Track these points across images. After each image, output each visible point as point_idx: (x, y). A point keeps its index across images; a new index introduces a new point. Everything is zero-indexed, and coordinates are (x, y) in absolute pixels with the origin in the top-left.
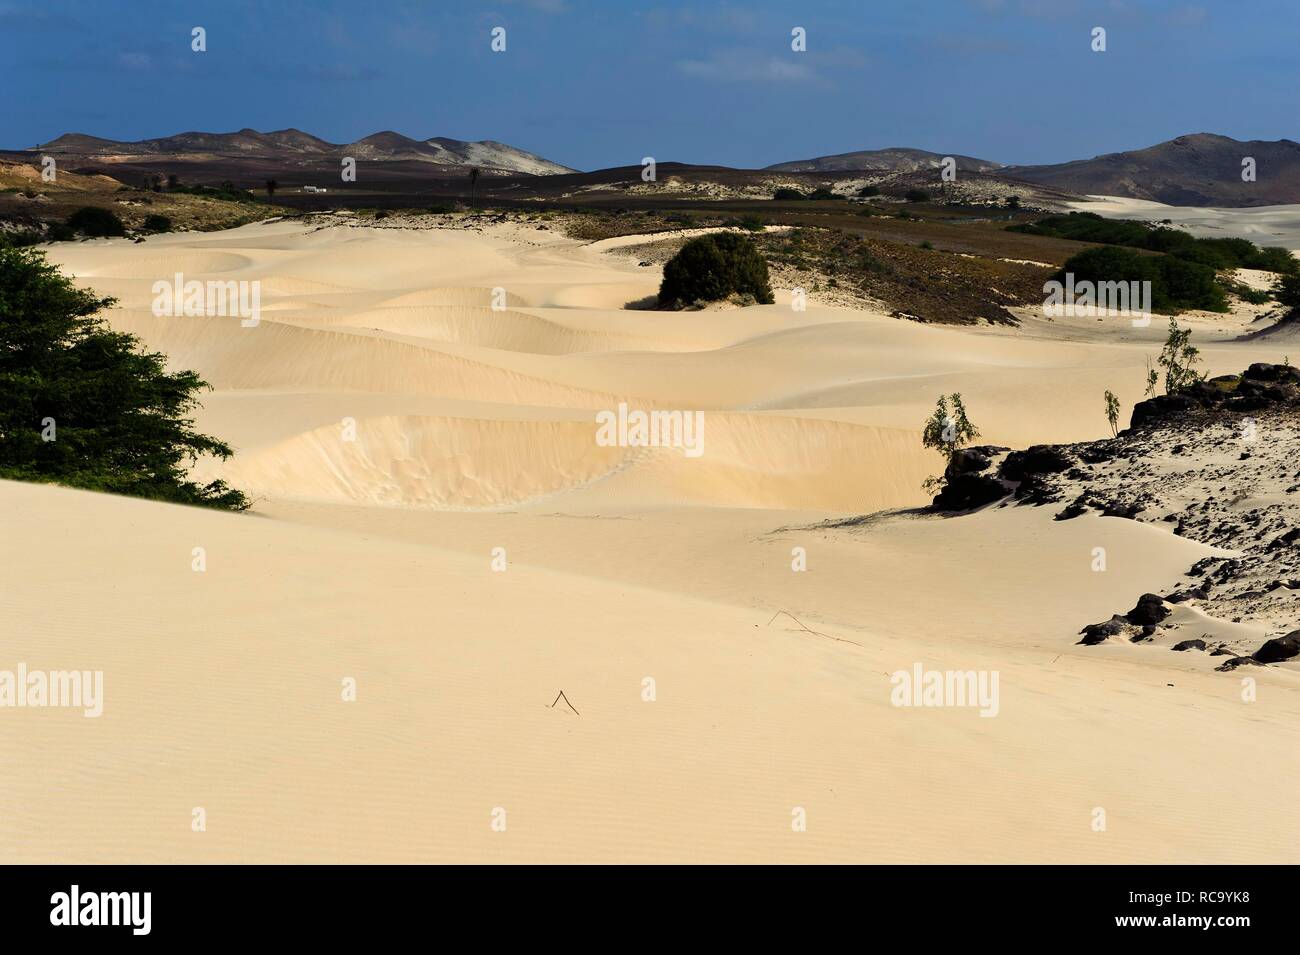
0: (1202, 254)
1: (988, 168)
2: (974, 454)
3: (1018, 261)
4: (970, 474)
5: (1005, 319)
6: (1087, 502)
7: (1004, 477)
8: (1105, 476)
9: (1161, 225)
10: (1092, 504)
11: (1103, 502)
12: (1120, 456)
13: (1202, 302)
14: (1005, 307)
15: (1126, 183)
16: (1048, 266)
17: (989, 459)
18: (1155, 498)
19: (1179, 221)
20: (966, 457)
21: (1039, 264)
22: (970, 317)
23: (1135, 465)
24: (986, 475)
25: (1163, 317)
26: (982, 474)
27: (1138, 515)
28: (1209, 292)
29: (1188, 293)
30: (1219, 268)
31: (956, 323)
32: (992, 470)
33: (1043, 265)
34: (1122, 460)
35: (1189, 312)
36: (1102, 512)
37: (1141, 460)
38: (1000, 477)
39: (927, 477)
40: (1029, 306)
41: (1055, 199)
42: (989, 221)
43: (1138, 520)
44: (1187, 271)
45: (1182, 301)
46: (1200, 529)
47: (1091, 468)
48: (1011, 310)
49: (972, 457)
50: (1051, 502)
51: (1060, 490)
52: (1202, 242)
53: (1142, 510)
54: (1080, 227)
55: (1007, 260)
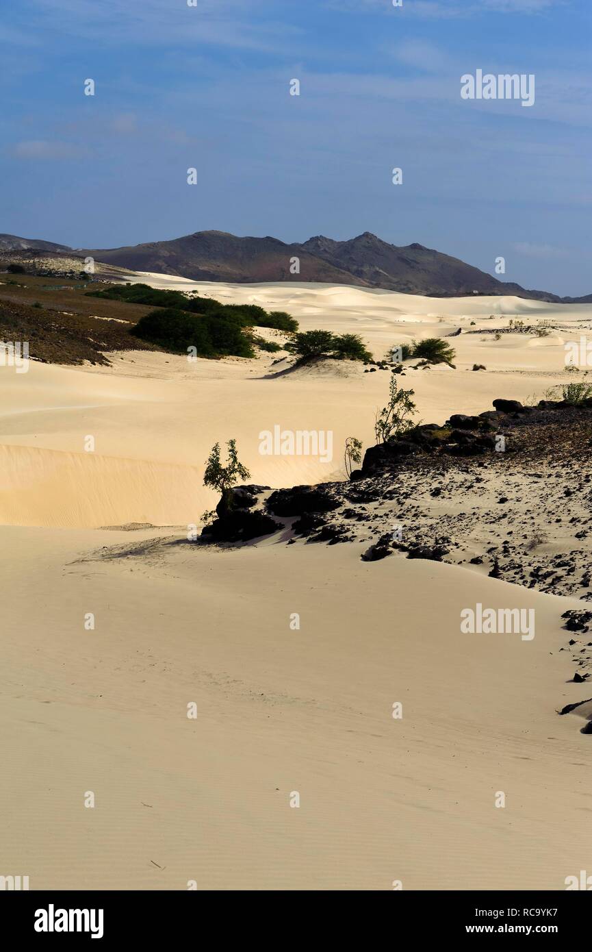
0: (230, 316)
1: (63, 250)
2: (242, 492)
3: (104, 319)
4: (242, 510)
5: (102, 361)
6: (391, 544)
7: (273, 513)
8: (381, 517)
9: (191, 294)
10: (395, 546)
11: (406, 545)
12: (385, 498)
13: (236, 350)
14: (100, 352)
15: (160, 264)
16: (126, 322)
17: (254, 497)
18: (453, 541)
19: (203, 291)
20: (236, 495)
21: (119, 321)
22: (78, 359)
23: (405, 507)
24: (256, 512)
25: (210, 360)
26: (252, 510)
27: (444, 557)
28: (241, 343)
29: (225, 343)
30: (242, 326)
31: (69, 364)
32: (259, 507)
33: (122, 321)
34: (387, 501)
35: (228, 357)
36: (406, 554)
37: (408, 502)
38: (269, 513)
39: (203, 512)
40: (115, 351)
41: (115, 274)
42: (72, 288)
43: (445, 562)
44: (225, 328)
45: (222, 349)
46: (516, 573)
47: (364, 509)
48: (105, 354)
49: (241, 495)
50: (344, 541)
51: (348, 530)
52: (228, 307)
53: (447, 552)
54: (138, 294)
55: (96, 317)
